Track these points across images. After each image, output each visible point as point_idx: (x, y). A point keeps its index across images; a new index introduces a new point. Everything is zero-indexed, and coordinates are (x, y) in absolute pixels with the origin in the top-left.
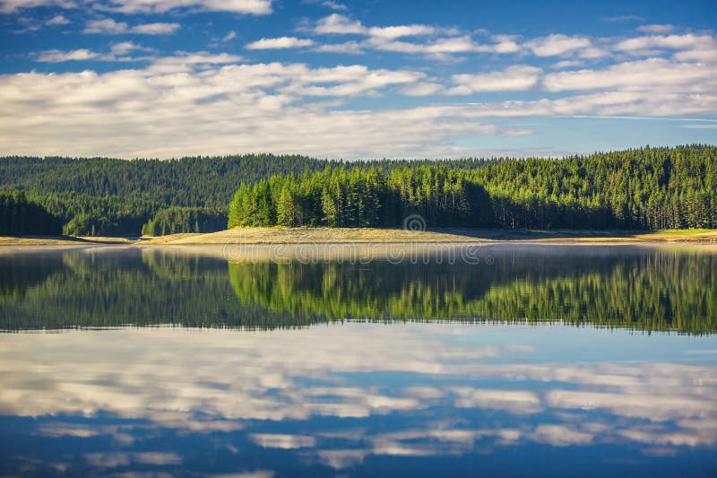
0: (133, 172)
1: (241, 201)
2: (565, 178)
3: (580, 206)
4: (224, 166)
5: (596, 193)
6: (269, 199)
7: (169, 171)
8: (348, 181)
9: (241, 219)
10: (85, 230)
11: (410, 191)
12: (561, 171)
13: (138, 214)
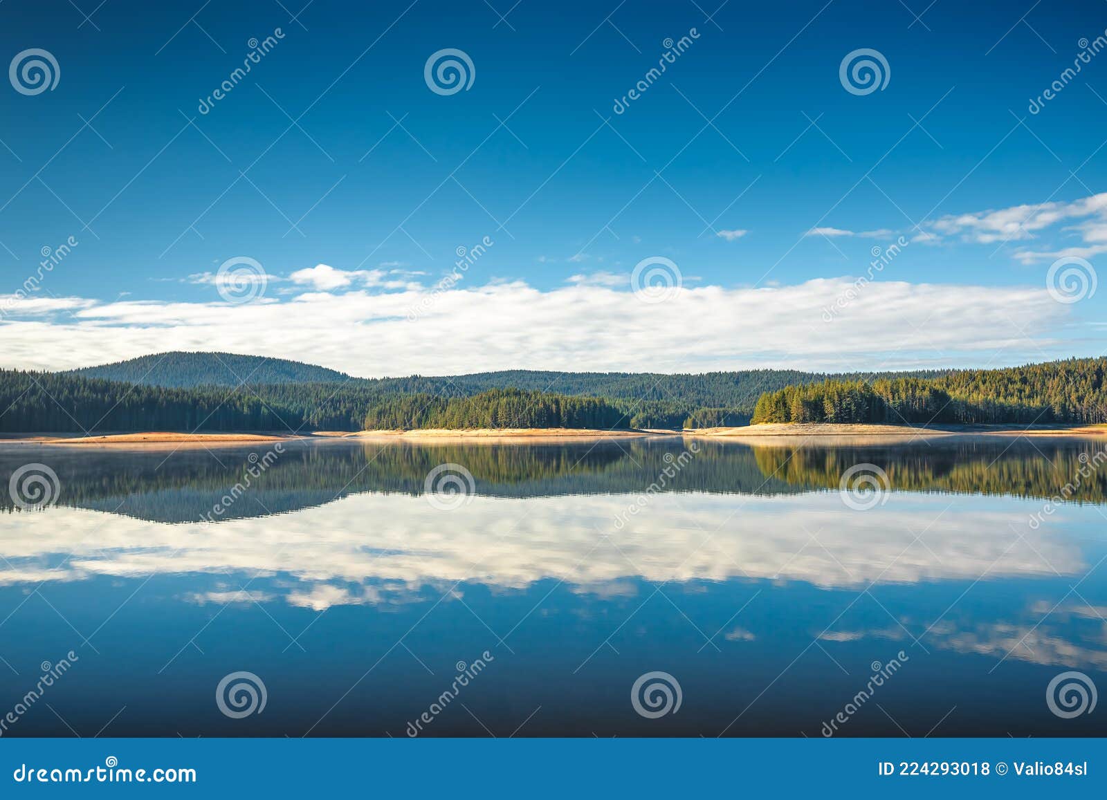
0: (673, 384)
1: (763, 404)
2: (1010, 385)
3: (1025, 406)
4: (738, 379)
5: (1037, 396)
6: (785, 404)
7: (698, 382)
8: (842, 390)
9: (764, 418)
10: (644, 424)
11: (890, 397)
12: (1004, 379)
13: (680, 413)
